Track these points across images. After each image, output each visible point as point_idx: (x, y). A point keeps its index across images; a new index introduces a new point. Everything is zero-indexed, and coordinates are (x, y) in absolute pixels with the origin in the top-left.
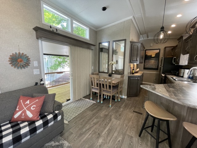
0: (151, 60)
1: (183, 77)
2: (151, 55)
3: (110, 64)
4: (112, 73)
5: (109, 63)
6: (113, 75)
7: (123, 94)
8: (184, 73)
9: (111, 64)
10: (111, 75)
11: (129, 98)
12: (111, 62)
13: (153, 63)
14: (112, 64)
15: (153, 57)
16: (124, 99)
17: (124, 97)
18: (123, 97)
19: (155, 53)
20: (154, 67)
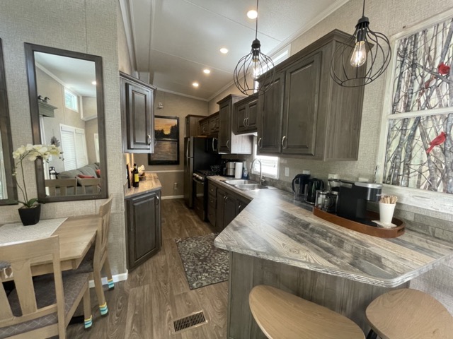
0: (164, 143)
1: (233, 177)
2: (162, 131)
3: (22, 157)
4: (43, 199)
5: (16, 155)
6: (46, 208)
7: (114, 268)
8: (234, 169)
9: (33, 158)
10: (38, 208)
11: (136, 274)
12: (30, 147)
13: (168, 150)
14: (40, 158)
15: (167, 136)
16: (121, 283)
17: (119, 277)
18: (116, 278)
19: (170, 127)
20: (171, 159)
